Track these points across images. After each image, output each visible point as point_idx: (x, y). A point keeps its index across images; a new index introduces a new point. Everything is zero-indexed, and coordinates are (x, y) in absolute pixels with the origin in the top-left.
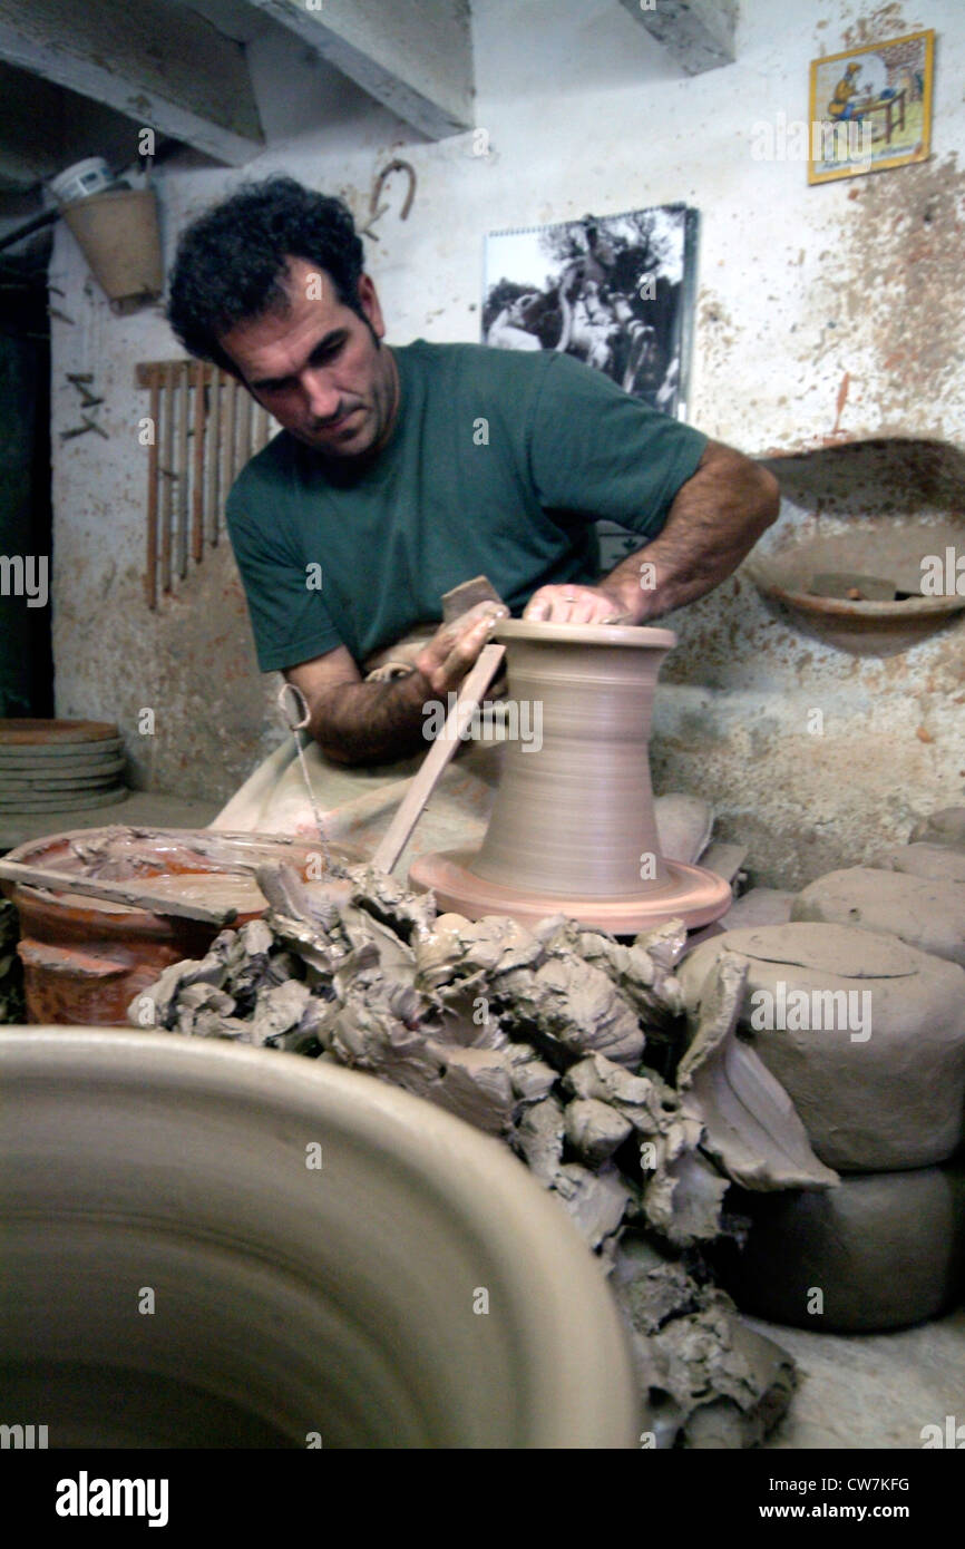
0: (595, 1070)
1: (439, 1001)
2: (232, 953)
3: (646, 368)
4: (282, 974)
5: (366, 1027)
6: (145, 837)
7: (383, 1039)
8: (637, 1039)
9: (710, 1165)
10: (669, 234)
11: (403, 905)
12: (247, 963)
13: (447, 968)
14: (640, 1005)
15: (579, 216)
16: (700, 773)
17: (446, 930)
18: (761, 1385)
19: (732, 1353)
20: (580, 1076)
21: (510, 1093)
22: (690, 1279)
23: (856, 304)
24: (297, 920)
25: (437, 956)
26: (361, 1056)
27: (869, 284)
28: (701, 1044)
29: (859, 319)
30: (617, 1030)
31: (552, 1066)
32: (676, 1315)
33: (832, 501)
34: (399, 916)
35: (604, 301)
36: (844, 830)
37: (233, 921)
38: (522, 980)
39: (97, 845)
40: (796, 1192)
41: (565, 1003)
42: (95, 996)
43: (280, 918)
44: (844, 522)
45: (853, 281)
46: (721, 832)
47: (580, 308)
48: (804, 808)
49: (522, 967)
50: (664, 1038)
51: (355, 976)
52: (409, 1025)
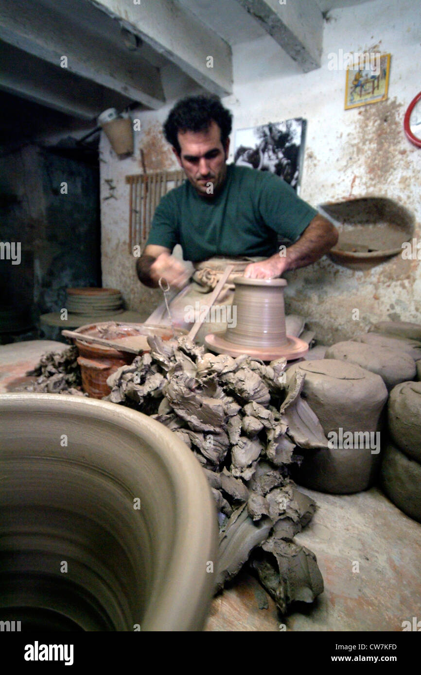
0: (252, 406)
1: (202, 383)
2: (139, 364)
3: (288, 174)
4: (155, 371)
5: (176, 390)
6: (120, 325)
7: (181, 394)
8: (268, 397)
9: (290, 439)
10: (296, 129)
11: (193, 350)
12: (143, 367)
13: (206, 371)
14: (269, 386)
15: (267, 123)
16: (301, 308)
17: (207, 359)
18: (302, 512)
19: (293, 501)
20: (248, 408)
21: (223, 414)
22: (281, 476)
23: (359, 151)
24: (159, 354)
25: (202, 367)
26: (174, 400)
27: (364, 144)
28: (288, 400)
29: (360, 156)
30: (261, 394)
31: (239, 404)
32: (276, 487)
33: (348, 220)
34: (192, 354)
35: (274, 152)
36: (348, 328)
37: (141, 353)
38: (231, 376)
39: (105, 327)
40: (318, 449)
41: (244, 384)
42: (100, 375)
43: (154, 353)
44: (353, 226)
45: (359, 143)
46: (307, 327)
47: (266, 155)
48: (335, 320)
49: (230, 372)
50: (277, 397)
51: (174, 374)
52: (191, 390)
